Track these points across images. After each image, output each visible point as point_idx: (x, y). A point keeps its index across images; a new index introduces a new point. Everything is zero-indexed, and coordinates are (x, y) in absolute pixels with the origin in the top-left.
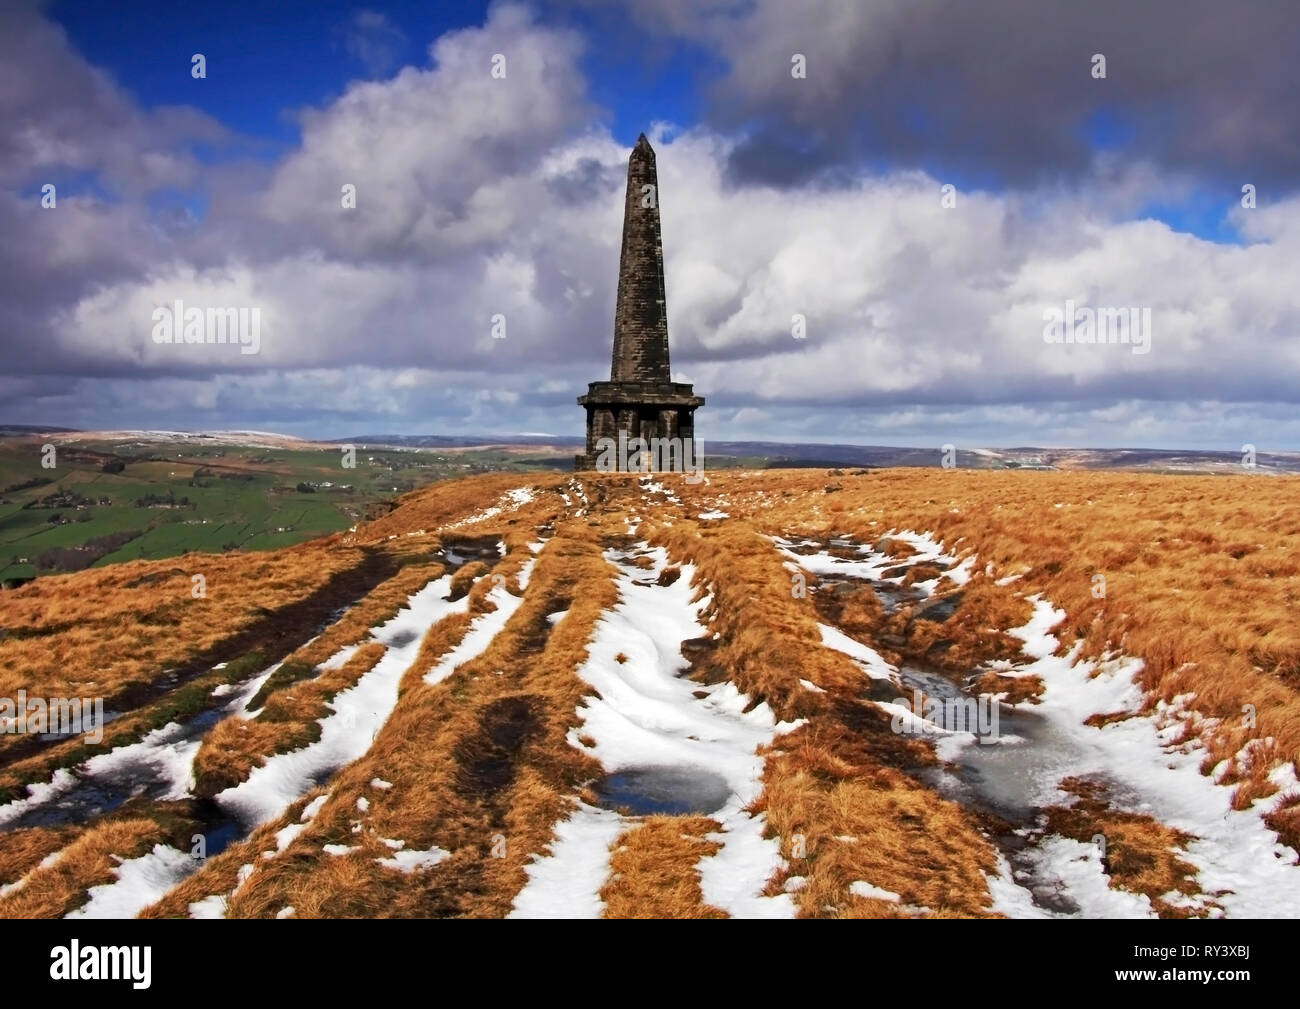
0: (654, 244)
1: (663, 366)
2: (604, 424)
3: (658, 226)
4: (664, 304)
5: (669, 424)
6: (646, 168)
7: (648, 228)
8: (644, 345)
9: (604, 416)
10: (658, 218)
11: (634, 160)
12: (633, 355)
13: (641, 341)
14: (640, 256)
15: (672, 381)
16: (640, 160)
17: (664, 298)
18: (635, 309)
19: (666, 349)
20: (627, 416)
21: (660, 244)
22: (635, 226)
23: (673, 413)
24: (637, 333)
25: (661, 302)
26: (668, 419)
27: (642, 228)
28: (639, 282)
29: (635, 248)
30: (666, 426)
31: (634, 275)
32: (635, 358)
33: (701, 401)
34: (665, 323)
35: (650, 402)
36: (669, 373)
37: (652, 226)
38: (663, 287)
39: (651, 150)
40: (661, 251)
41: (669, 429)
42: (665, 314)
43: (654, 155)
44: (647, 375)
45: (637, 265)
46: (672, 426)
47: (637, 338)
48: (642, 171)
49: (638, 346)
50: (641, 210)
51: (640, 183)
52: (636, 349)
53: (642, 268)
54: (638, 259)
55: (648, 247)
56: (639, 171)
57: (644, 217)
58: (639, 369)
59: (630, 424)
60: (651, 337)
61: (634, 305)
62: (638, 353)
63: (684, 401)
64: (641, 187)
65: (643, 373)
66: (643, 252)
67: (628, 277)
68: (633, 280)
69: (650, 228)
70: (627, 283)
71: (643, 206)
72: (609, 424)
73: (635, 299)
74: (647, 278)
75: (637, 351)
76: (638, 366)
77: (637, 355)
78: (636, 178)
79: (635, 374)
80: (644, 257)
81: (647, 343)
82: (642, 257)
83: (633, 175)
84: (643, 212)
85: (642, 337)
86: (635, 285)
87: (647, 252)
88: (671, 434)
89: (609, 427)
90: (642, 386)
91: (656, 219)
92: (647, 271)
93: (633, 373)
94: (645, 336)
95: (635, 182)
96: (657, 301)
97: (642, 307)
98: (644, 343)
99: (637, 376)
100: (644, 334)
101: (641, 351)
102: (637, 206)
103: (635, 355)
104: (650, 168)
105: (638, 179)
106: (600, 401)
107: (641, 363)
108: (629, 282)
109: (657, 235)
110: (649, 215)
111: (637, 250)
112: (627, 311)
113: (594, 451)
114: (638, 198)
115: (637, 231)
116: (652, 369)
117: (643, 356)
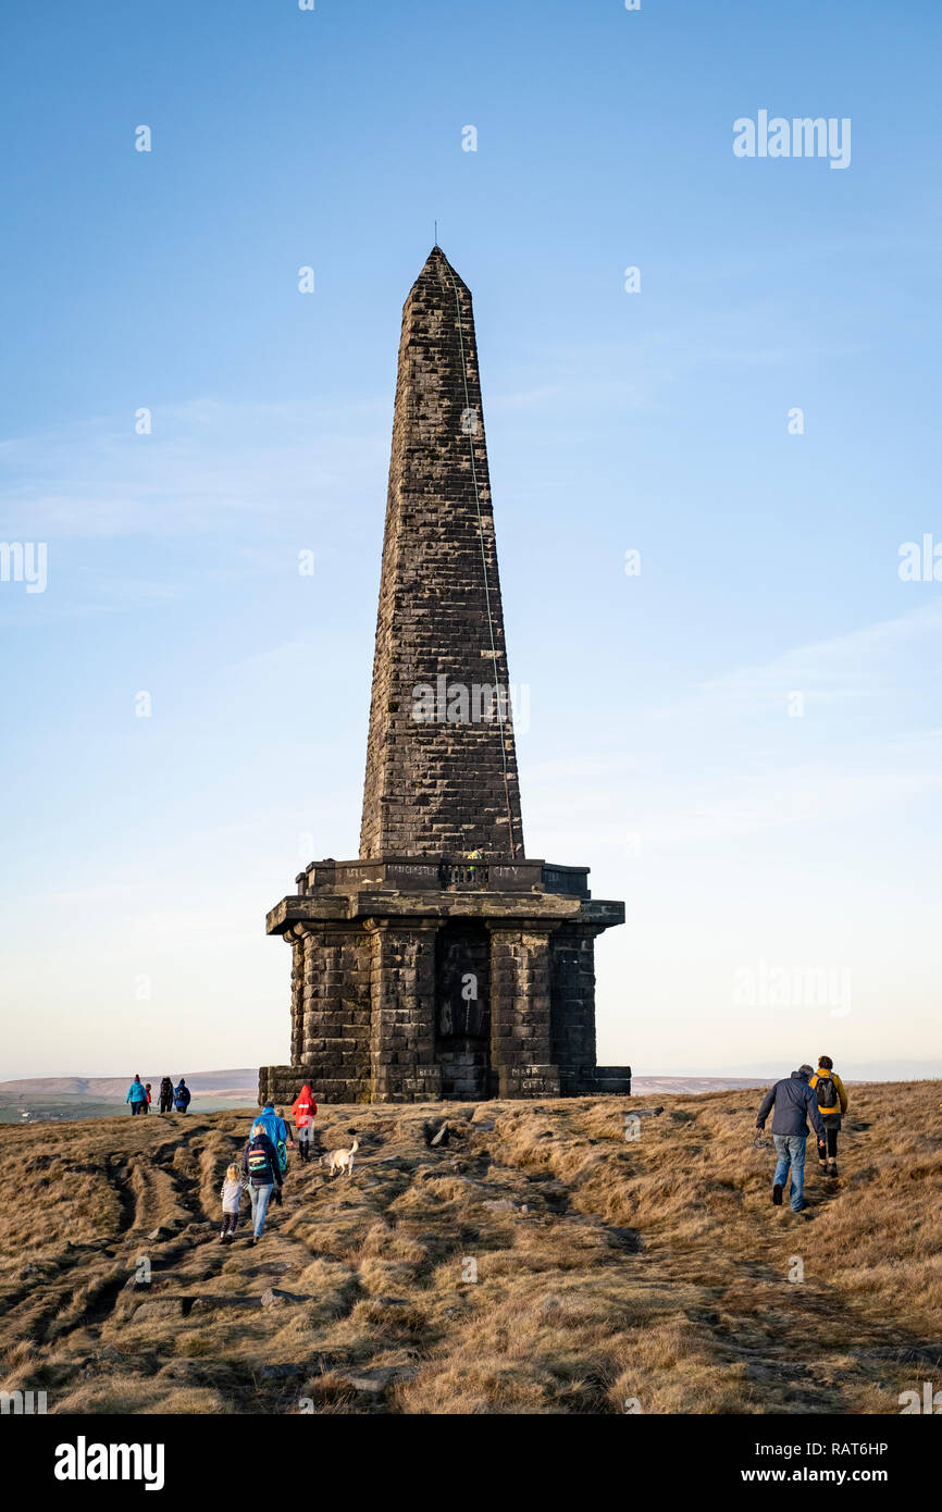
0: (472, 509)
1: (499, 821)
2: (338, 978)
3: (483, 465)
4: (503, 661)
5: (523, 973)
6: (448, 324)
8: (449, 766)
9: (338, 954)
10: (482, 446)
11: (415, 305)
12: (418, 792)
13: (440, 756)
14: (432, 538)
15: (528, 856)
16: (432, 306)
17: (500, 644)
18: (421, 671)
19: (510, 776)
20: (402, 951)
21: (488, 508)
22: (422, 467)
23: (534, 942)
24: (425, 732)
25: (491, 654)
26: (522, 960)
27: (438, 471)
28: (432, 603)
29: (420, 519)
30: (514, 979)
31: (416, 586)
32: (424, 800)
33: (614, 913)
35: (468, 910)
36: (518, 836)
37: (466, 465)
38: (500, 617)
39: (461, 284)
40: (491, 527)
43: (468, 296)
44: (456, 843)
45: (427, 561)
46: (531, 979)
47: (429, 748)
48: (434, 333)
49: (431, 768)
50: (434, 425)
51: (432, 359)
52: (425, 776)
53: (438, 568)
54: (429, 547)
55: (455, 517)
56: (427, 332)
57: (443, 442)
58: (435, 826)
59: (409, 975)
60: (469, 744)
61: (419, 662)
62: (433, 785)
63: (569, 907)
64: (434, 371)
65: (447, 839)
66: (442, 530)
67: (400, 591)
68: (415, 598)
69: (458, 471)
70: (399, 607)
71: (439, 415)
72: (350, 976)
73: (422, 645)
74: (454, 592)
75: (427, 781)
76: (432, 821)
77: (429, 791)
78: (420, 349)
79: (424, 839)
80: (445, 540)
81: (456, 760)
82: (440, 540)
83: (412, 343)
84: (440, 429)
85: (442, 743)
86: (421, 612)
87: (455, 530)
88: (531, 1002)
89: (351, 989)
90: (445, 871)
91: (476, 447)
92: (454, 576)
93: (419, 839)
94: (451, 741)
95: (419, 358)
96: (482, 653)
97: (440, 667)
98: (447, 759)
99: (430, 848)
100: (448, 736)
101: (439, 782)
102: (424, 417)
103: (423, 790)
104: (458, 325)
105: (427, 352)
106: (323, 913)
107: (439, 812)
108: (404, 604)
109: (481, 488)
110: (458, 437)
111: (425, 525)
112: (397, 678)
113: (308, 1054)
114: (426, 396)
115: (425, 478)
116: (472, 827)
117: (446, 794)
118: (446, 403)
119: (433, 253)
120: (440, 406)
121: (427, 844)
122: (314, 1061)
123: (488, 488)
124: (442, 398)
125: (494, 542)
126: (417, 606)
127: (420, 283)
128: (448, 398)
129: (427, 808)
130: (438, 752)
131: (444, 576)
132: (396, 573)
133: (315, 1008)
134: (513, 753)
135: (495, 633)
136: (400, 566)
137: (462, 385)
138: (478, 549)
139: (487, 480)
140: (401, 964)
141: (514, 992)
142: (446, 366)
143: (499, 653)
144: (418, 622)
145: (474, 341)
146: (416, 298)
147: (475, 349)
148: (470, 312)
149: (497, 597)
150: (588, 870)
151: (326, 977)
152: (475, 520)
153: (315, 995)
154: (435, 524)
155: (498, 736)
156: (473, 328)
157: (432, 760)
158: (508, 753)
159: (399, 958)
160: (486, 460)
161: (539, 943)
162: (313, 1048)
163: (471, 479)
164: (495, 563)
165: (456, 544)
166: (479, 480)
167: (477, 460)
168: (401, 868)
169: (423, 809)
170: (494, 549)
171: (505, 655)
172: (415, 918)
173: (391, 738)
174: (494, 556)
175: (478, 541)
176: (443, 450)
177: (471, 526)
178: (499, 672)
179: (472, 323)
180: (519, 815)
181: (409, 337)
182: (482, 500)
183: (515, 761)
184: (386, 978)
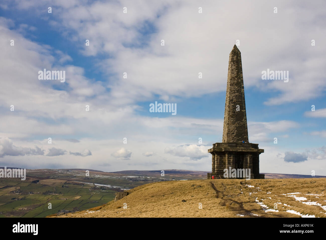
0: (241, 88)
1: (245, 137)
3: (242, 81)
4: (245, 112)
6: (237, 58)
7: (238, 81)
8: (237, 128)
10: (242, 77)
12: (232, 132)
14: (235, 92)
15: (249, 142)
16: (234, 55)
18: (233, 113)
19: (246, 130)
21: (243, 88)
24: (233, 123)
25: (244, 111)
27: (236, 82)
30: (247, 161)
31: (232, 100)
32: (233, 133)
33: (262, 151)
34: (246, 119)
35: (241, 150)
36: (248, 139)
37: (239, 81)
38: (245, 105)
39: (239, 51)
40: (244, 91)
41: (249, 162)
42: (246, 115)
43: (240, 53)
44: (238, 140)
45: (233, 96)
46: (250, 161)
47: (234, 125)
48: (235, 59)
49: (234, 128)
50: (235, 74)
51: (234, 64)
52: (233, 130)
53: (235, 97)
54: (234, 94)
55: (238, 89)
56: (234, 59)
57: (236, 77)
58: (235, 137)
59: (232, 160)
60: (240, 125)
61: (233, 112)
62: (235, 131)
63: (255, 150)
64: (235, 66)
65: (237, 139)
66: (236, 91)
67: (229, 101)
68: (232, 102)
69: (239, 82)
70: (229, 104)
71: (236, 73)
72: (222, 160)
73: (233, 109)
74: (238, 101)
75: (234, 130)
76: (234, 137)
77: (234, 132)
78: (233, 62)
79: (233, 139)
80: (236, 93)
81: (238, 127)
82: (235, 93)
83: (231, 61)
84: (236, 75)
85: (236, 125)
86: (233, 104)
87: (238, 91)
88: (250, 164)
89: (223, 161)
90: (237, 145)
91: (241, 78)
92: (238, 98)
93: (232, 139)
94: (237, 124)
95: (232, 63)
96: (242, 110)
97: (236, 113)
98: (237, 127)
99: (234, 141)
100: (237, 123)
101: (236, 131)
102: (233, 73)
103: (233, 132)
104: (239, 58)
105: (234, 63)
106: (218, 151)
107: (235, 135)
108: (230, 103)
109: (242, 84)
110: (238, 76)
111: (233, 90)
112: (229, 114)
113: (216, 171)
114: (234, 70)
115: (233, 83)
116: (240, 137)
117: (237, 133)
118: (237, 71)
119: (234, 46)
120: (236, 71)
121: (234, 140)
122: (217, 172)
123: (243, 84)
124: (236, 70)
125: (244, 93)
126: (232, 103)
127: (233, 51)
128: (237, 70)
129: (234, 135)
130: (236, 126)
131: (237, 99)
132: (229, 98)
133: (217, 164)
134: (247, 126)
135: (244, 107)
136: (230, 97)
137: (239, 68)
138: (242, 94)
139: (243, 83)
140: (230, 158)
141: (247, 163)
142: (237, 65)
143: (245, 110)
144: (232, 106)
145: (241, 60)
146: (232, 54)
147: (241, 62)
148: (240, 56)
149: (244, 102)
150: (258, 144)
151: (219, 160)
152: (241, 89)
153: (217, 163)
154: (234, 90)
155: (245, 124)
156: (241, 58)
157: (234, 127)
158: (246, 126)
159: (230, 157)
160: (243, 80)
161: (251, 156)
162: (217, 170)
163: (241, 83)
164: (244, 96)
165: (238, 93)
166: (242, 83)
167: (241, 80)
168: (230, 144)
169: (233, 135)
170: (244, 94)
171: (246, 111)
172: (232, 152)
173: (228, 124)
174: (244, 95)
175: (242, 93)
176: (236, 78)
177: (241, 91)
178: (245, 114)
179: (241, 57)
180: (248, 136)
181: (231, 60)
182: (242, 86)
183: (247, 127)
184: (228, 160)
